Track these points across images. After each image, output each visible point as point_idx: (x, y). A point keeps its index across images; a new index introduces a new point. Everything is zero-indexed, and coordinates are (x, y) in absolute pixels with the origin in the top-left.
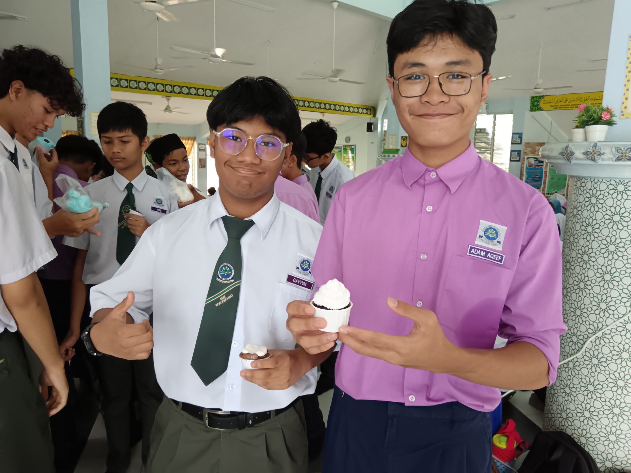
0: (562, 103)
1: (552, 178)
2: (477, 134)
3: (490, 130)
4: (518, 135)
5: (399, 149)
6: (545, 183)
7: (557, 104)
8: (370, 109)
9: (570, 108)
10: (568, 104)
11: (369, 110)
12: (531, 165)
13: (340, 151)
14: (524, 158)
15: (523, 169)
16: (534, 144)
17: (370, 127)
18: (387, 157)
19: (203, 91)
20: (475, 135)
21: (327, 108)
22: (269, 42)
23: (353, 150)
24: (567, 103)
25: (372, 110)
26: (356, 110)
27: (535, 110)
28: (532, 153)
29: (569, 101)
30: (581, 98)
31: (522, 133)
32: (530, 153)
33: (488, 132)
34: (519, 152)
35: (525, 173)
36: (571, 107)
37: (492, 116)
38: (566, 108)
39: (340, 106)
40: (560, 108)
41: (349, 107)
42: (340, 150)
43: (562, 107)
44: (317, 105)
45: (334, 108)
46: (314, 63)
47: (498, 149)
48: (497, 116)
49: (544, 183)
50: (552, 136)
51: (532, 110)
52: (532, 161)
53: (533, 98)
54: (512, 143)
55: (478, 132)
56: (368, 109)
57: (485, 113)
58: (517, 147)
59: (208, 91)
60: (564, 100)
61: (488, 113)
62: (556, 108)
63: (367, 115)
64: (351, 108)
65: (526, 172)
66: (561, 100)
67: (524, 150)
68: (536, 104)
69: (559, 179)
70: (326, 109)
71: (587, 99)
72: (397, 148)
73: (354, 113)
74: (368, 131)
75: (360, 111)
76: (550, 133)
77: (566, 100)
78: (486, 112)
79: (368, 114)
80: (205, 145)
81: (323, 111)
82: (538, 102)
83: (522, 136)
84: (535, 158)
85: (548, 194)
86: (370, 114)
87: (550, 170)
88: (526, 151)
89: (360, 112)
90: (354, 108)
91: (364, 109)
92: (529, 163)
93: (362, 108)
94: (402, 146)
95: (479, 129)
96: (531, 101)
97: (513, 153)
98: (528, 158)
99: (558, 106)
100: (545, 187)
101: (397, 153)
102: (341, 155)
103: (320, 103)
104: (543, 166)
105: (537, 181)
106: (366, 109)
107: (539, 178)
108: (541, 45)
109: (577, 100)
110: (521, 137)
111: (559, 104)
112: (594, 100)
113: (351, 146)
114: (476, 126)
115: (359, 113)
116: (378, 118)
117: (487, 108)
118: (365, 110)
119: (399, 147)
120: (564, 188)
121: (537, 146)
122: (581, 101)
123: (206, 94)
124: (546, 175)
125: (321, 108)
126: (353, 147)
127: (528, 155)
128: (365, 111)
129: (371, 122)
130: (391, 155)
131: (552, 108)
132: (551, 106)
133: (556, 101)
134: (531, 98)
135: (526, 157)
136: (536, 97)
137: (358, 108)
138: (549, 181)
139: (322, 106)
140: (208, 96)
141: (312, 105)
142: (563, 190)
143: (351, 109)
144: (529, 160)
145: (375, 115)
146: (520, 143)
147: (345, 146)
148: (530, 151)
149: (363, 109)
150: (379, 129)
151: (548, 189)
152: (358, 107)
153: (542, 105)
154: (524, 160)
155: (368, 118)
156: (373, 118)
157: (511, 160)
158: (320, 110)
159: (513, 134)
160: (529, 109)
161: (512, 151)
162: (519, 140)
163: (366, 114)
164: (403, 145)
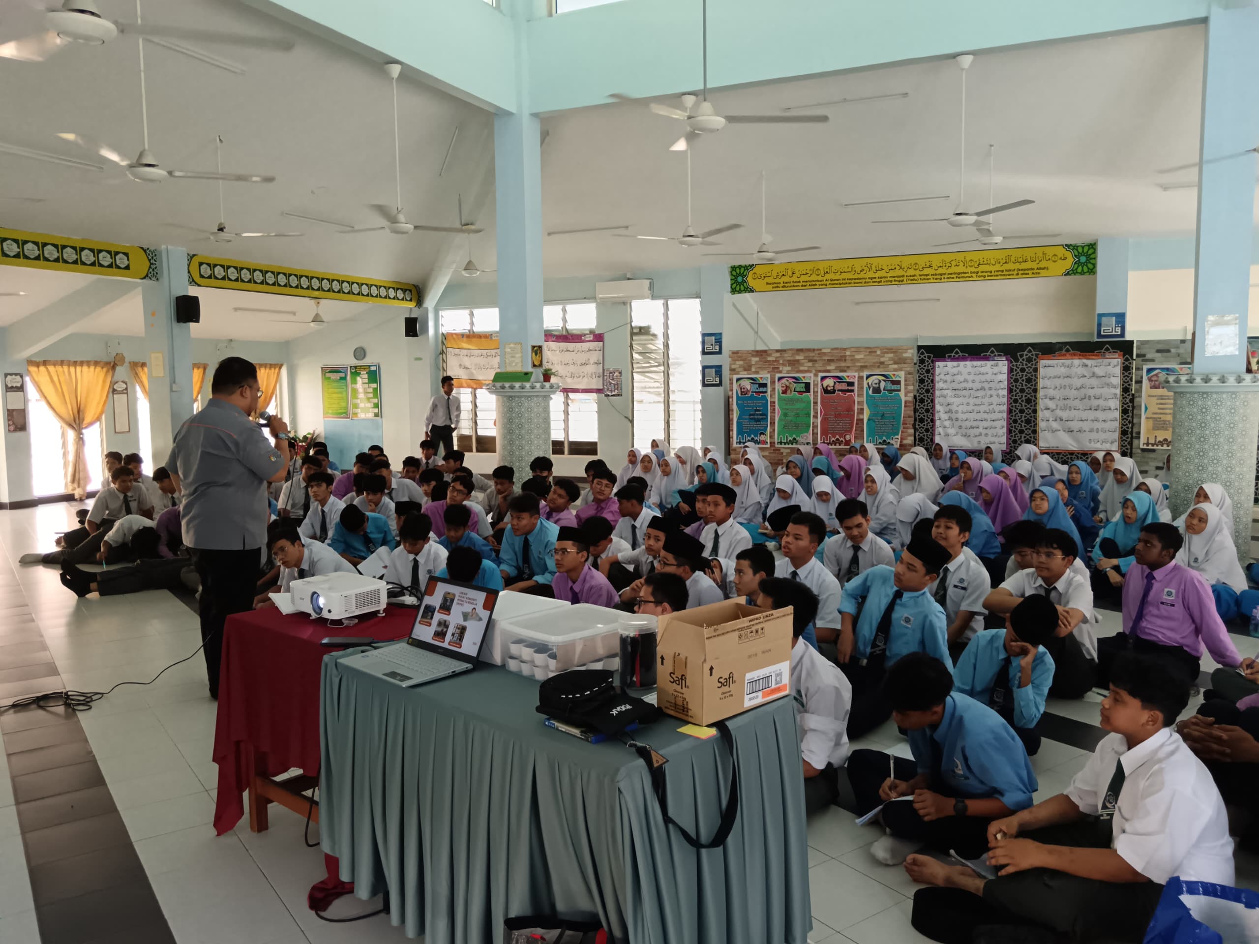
0: (786, 279)
1: (785, 415)
2: (634, 338)
3: (657, 329)
4: (713, 338)
5: (532, 373)
6: (773, 423)
7: (776, 281)
8: (410, 291)
9: (800, 288)
10: (798, 280)
11: (408, 292)
12: (744, 392)
13: (345, 378)
14: (731, 380)
15: (730, 400)
16: (748, 352)
17: (412, 327)
18: (507, 390)
19: (36, 248)
20: (632, 339)
21: (326, 289)
22: (220, 140)
23: (374, 376)
24: (795, 279)
25: (414, 291)
26: (383, 292)
27: (740, 292)
28: (745, 370)
29: (797, 274)
30: (818, 269)
31: (721, 334)
32: (741, 369)
33: (656, 333)
34: (718, 369)
35: (735, 407)
36: (802, 286)
37: (660, 302)
38: (794, 286)
39: (351, 284)
40: (783, 287)
41: (369, 286)
42: (343, 375)
43: (786, 285)
44: (304, 282)
45: (339, 287)
46: (312, 192)
47: (679, 364)
48: (670, 302)
49: (771, 423)
50: (761, 338)
51: (733, 291)
52: (747, 385)
53: (733, 268)
54: (704, 353)
55: (636, 334)
56: (406, 290)
57: (648, 298)
58: (714, 360)
59: (49, 247)
60: (790, 273)
61: (654, 297)
62: (776, 287)
63: (404, 302)
64: (374, 287)
65: (737, 404)
66: (784, 273)
67: (731, 365)
68: (740, 279)
69: (797, 415)
70: (323, 290)
71: (828, 270)
72: (525, 370)
73: (370, 298)
74: (407, 335)
75: (392, 293)
76: (757, 333)
77: (793, 273)
78: (650, 296)
79: (407, 300)
80: (22, 377)
81: (316, 294)
82: (743, 276)
83: (721, 339)
84: (752, 379)
85: (781, 443)
86: (411, 300)
87: (779, 399)
88: (733, 367)
89: (392, 297)
90: (379, 287)
91: (398, 289)
92: (741, 389)
93: (393, 288)
94: (534, 366)
95: (636, 327)
96: (732, 275)
97: (707, 370)
98: (738, 380)
99: (780, 283)
100: (774, 430)
101: (528, 380)
102: (346, 386)
103: (310, 278)
104: (766, 392)
105: (758, 420)
106: (402, 289)
107: (761, 415)
108: (764, 173)
109: (811, 273)
110: (719, 342)
111: (781, 281)
112: (839, 273)
113: (370, 366)
114: (631, 322)
115: (390, 298)
116: (427, 310)
117: (651, 287)
118: (399, 292)
119: (529, 369)
120: (807, 431)
121: (753, 356)
122: (818, 275)
123: (46, 255)
124: (774, 409)
125: (313, 289)
126: (373, 368)
127: (738, 373)
128: (400, 294)
129: (413, 316)
130: (517, 385)
131: (770, 287)
132: (767, 283)
133: (775, 275)
134: (730, 270)
135: (735, 377)
136: (740, 267)
137: (387, 288)
138: (780, 420)
139: (315, 284)
140: (51, 259)
141: (294, 281)
142: (806, 434)
143: (374, 291)
144: (743, 383)
145: (420, 302)
146: (720, 352)
147: (356, 367)
148: (740, 366)
149: (396, 290)
150: (431, 331)
151: (779, 435)
152: (387, 285)
153: (751, 282)
154: (731, 384)
155: (407, 308)
156: (417, 308)
157: (704, 385)
158: (310, 292)
159: (704, 335)
160: (729, 289)
161: (704, 368)
162: (717, 347)
163: (402, 299)
164: (537, 363)
